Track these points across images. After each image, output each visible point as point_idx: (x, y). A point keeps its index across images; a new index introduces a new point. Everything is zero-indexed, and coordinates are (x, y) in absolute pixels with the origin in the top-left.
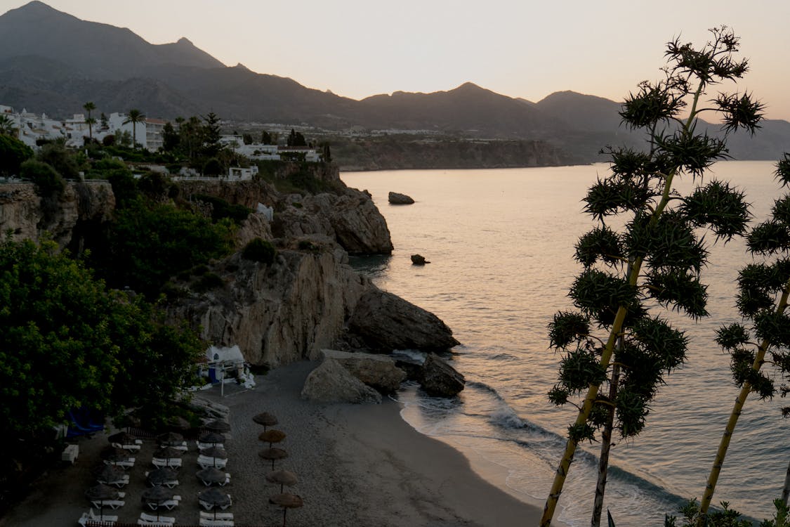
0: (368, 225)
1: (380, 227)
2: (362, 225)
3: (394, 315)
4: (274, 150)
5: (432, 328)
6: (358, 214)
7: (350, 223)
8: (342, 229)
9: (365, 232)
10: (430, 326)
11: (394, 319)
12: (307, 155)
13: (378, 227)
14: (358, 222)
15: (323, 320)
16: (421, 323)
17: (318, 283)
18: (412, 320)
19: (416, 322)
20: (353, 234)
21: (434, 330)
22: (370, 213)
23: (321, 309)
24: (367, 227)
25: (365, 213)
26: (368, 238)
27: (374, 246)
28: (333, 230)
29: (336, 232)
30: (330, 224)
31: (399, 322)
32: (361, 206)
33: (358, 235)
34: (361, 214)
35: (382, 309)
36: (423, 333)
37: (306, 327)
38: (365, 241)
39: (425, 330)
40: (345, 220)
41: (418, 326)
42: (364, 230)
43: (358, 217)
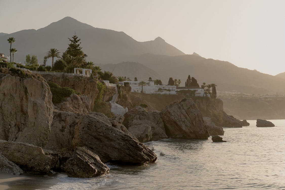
0: (187, 116)
1: (197, 119)
2: (182, 116)
3: (94, 134)
4: (174, 89)
5: (124, 145)
6: (179, 108)
7: (173, 114)
8: (168, 119)
9: (184, 122)
10: (123, 143)
11: (95, 138)
12: (196, 92)
13: (195, 118)
14: (179, 114)
15: (26, 129)
16: (115, 141)
17: (22, 100)
18: (108, 138)
19: (112, 140)
20: (175, 122)
21: (125, 147)
22: (189, 108)
23: (25, 120)
24: (186, 118)
25: (185, 108)
26: (186, 126)
27: (191, 133)
28: (161, 120)
29: (163, 121)
30: (159, 116)
31: (99, 140)
32: (182, 103)
33: (178, 123)
34: (181, 108)
35: (85, 129)
36: (116, 148)
37: (8, 131)
38: (184, 128)
39: (117, 146)
40: (169, 113)
41: (113, 143)
42: (183, 120)
43: (179, 110)
